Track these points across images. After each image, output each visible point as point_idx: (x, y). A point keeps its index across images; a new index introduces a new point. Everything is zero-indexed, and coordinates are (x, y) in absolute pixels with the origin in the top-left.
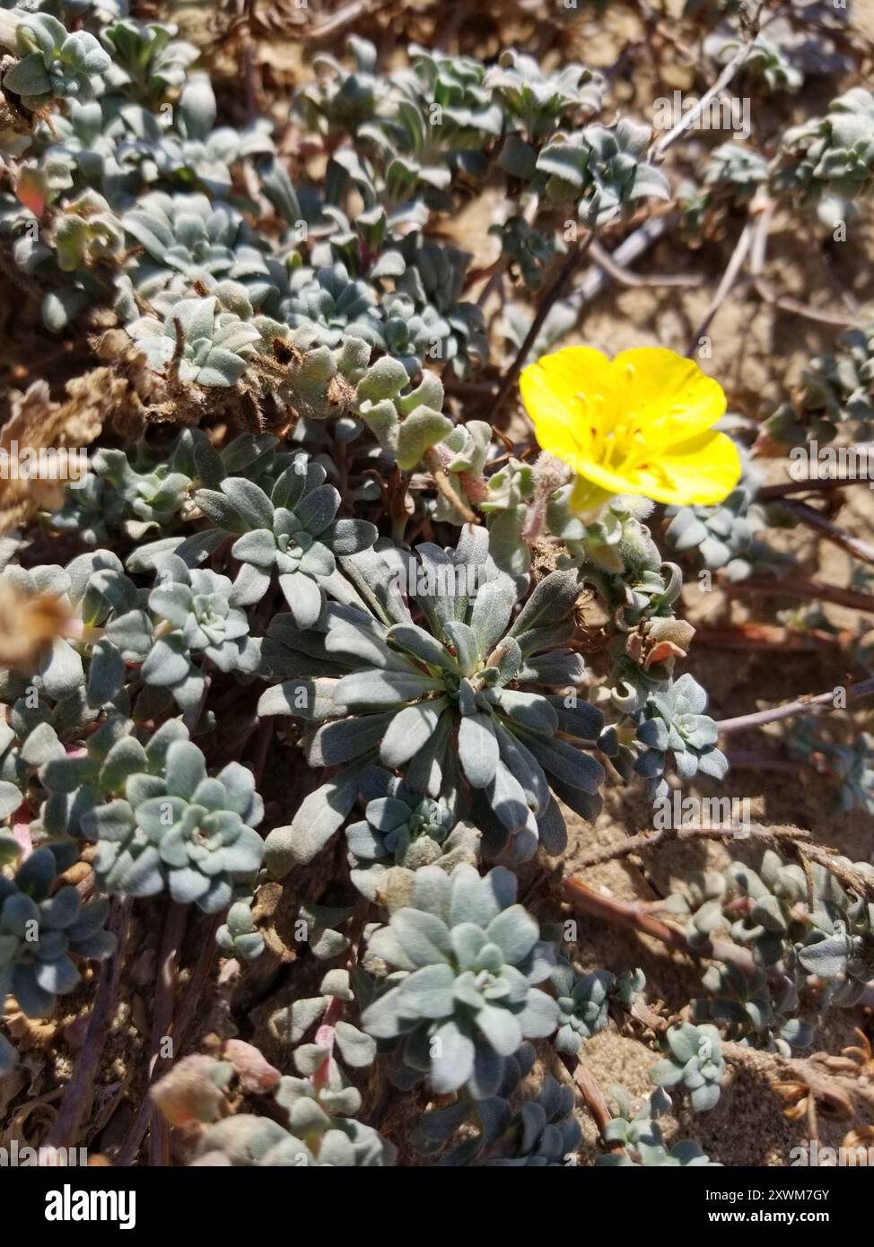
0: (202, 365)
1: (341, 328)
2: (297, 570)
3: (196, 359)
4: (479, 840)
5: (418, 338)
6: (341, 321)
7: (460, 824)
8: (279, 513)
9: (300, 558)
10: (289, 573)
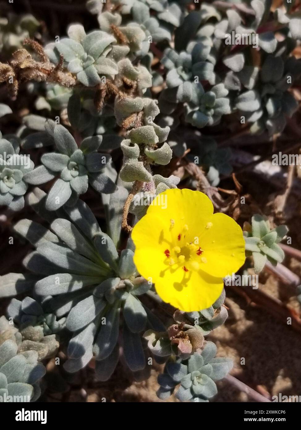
0: (84, 68)
1: (184, 80)
2: (69, 181)
3: (84, 64)
4: (55, 348)
5: (219, 109)
6: (186, 76)
7: (54, 335)
8: (78, 151)
9: (74, 177)
10: (63, 180)
